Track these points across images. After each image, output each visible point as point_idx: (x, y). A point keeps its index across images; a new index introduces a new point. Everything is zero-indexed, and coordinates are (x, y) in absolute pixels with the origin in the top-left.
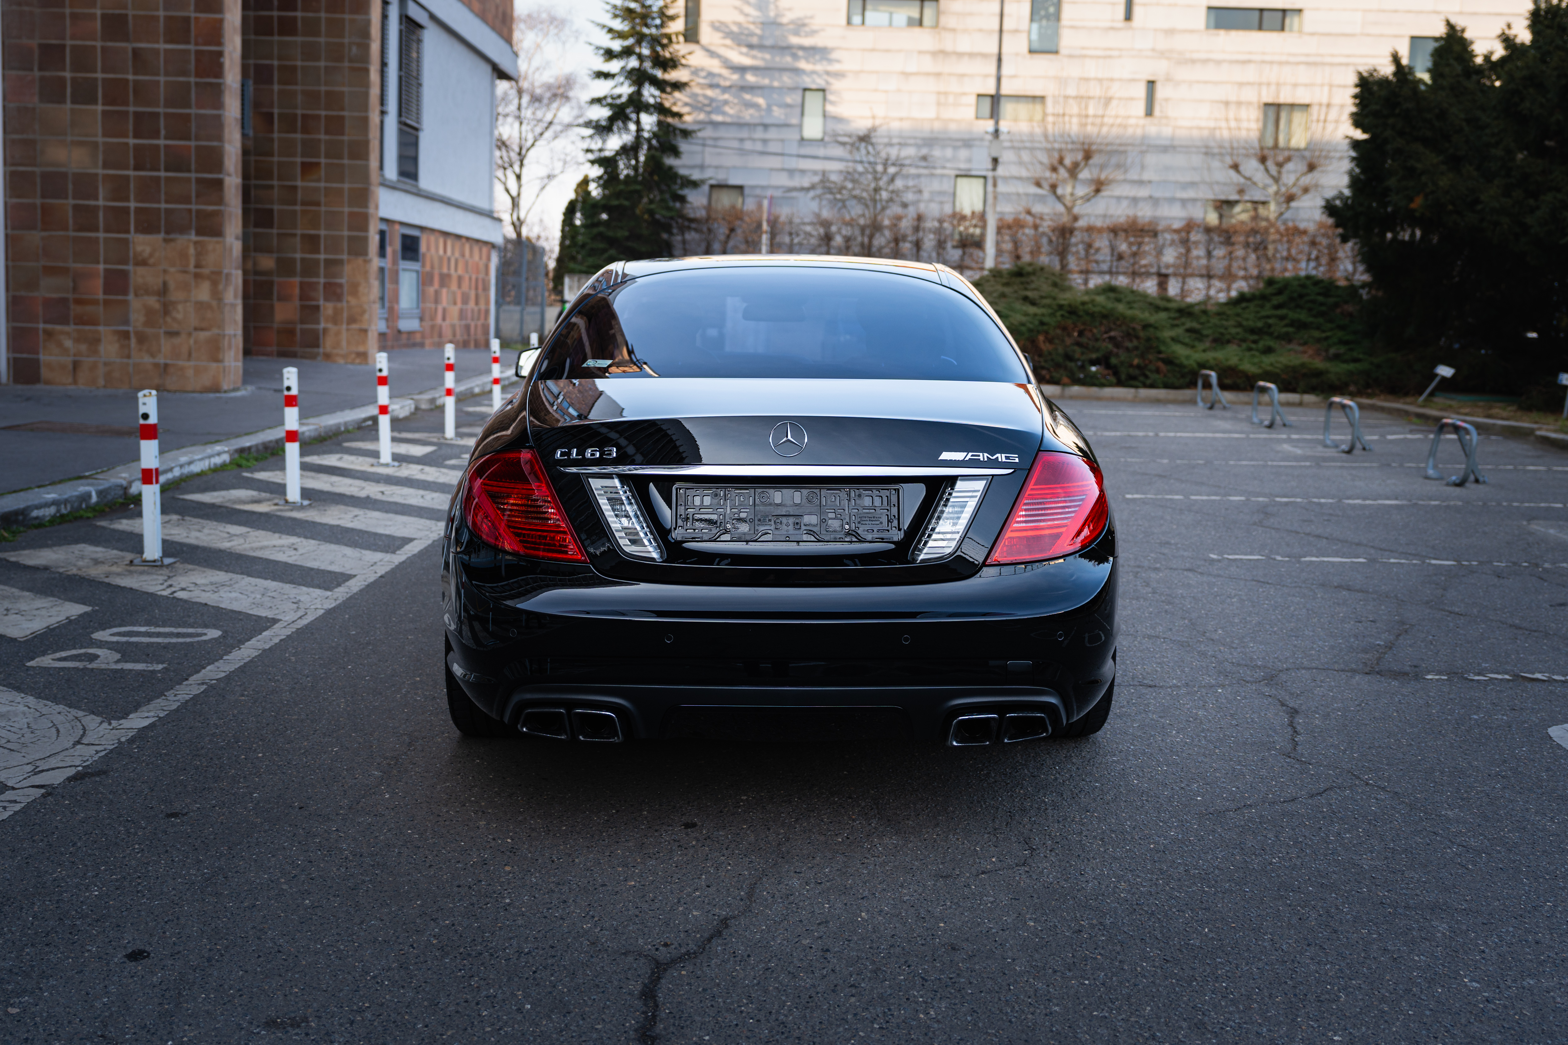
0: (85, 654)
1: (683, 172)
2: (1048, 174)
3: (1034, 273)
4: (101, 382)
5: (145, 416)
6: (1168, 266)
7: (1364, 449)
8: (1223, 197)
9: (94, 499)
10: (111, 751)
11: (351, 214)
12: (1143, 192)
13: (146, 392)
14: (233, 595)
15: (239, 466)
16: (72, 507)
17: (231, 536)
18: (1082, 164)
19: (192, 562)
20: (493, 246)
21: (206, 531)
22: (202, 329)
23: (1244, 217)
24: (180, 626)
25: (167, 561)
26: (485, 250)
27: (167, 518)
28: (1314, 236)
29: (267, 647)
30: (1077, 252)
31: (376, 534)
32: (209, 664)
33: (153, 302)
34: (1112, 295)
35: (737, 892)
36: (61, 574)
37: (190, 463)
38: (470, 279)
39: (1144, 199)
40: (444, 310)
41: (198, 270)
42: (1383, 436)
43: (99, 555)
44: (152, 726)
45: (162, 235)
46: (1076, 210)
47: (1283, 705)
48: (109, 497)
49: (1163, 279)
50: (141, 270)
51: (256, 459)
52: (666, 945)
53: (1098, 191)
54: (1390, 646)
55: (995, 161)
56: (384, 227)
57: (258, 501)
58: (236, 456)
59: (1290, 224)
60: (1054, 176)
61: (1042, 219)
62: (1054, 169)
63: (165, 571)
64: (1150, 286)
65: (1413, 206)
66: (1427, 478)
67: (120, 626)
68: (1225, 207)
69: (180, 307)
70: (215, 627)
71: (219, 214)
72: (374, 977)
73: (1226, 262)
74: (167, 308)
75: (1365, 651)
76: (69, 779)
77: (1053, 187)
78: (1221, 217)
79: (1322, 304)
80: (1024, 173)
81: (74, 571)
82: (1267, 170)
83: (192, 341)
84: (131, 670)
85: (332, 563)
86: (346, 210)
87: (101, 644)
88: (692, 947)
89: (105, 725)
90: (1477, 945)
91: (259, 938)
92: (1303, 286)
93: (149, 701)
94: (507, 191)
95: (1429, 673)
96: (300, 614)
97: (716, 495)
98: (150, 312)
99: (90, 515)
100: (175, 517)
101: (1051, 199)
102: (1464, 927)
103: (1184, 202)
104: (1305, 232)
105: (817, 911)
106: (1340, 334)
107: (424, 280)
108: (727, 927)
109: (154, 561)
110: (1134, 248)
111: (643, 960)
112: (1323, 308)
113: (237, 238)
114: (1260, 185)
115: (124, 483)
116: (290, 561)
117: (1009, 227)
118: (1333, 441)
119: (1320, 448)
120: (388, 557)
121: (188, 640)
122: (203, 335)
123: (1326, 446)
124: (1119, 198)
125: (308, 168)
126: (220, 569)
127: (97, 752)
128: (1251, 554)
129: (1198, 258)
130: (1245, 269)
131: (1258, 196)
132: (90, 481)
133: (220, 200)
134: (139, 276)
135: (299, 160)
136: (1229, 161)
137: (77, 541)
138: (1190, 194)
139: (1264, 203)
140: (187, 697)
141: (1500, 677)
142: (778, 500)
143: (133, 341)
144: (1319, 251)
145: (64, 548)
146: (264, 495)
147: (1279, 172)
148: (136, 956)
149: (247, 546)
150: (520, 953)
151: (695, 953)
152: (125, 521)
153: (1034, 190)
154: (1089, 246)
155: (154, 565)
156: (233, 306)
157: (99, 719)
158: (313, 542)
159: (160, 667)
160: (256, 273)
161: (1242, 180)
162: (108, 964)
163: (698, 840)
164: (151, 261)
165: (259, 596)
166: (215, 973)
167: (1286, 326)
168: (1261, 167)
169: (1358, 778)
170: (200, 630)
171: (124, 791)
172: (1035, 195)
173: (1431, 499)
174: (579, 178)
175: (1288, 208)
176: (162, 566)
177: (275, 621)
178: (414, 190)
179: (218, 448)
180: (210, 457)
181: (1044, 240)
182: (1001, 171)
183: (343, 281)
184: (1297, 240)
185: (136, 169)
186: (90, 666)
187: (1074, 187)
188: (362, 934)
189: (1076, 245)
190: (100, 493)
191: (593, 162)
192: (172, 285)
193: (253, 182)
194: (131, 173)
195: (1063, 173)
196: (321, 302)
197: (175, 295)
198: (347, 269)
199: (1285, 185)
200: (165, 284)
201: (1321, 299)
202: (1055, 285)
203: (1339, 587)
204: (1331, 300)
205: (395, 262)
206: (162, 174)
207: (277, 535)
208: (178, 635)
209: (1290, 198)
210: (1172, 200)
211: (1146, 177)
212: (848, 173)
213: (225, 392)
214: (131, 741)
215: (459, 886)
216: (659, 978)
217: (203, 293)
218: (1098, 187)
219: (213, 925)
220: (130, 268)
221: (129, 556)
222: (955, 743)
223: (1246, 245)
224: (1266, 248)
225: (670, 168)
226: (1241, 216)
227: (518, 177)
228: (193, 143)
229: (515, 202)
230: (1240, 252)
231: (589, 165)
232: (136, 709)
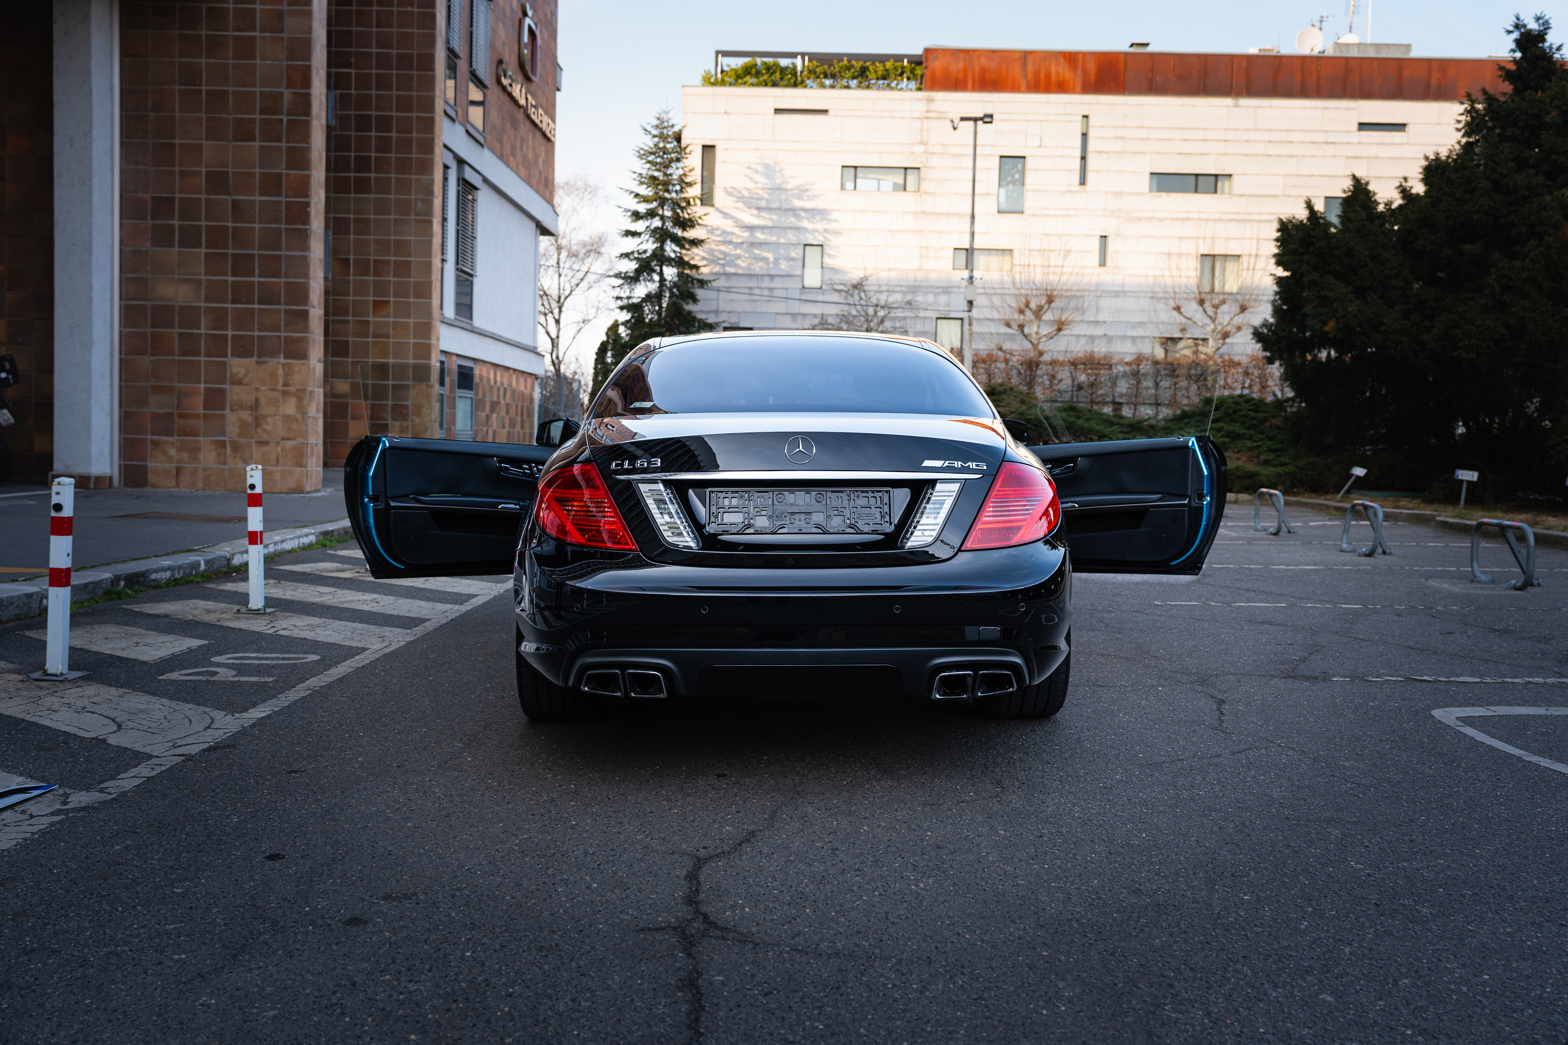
0: (207, 671)
1: (699, 316)
2: (1016, 316)
3: (1004, 392)
4: (200, 485)
5: (252, 487)
6: (1121, 396)
7: (1289, 532)
8: (1168, 335)
9: (203, 567)
10: (237, 733)
11: (415, 344)
12: (1099, 331)
13: (253, 466)
14: (328, 632)
15: (324, 546)
16: (184, 573)
17: (321, 594)
18: (1046, 307)
19: (290, 612)
20: (536, 377)
21: (299, 590)
22: (288, 439)
23: (1187, 352)
24: (284, 653)
25: (269, 610)
26: (529, 380)
27: (267, 582)
28: (1247, 367)
29: (360, 666)
30: (1043, 383)
31: (445, 592)
32: (312, 677)
33: (246, 415)
34: (1072, 413)
35: (761, 816)
36: (179, 619)
37: (282, 541)
38: (517, 406)
39: (1100, 337)
40: (494, 432)
41: (285, 388)
42: (1306, 523)
43: (210, 607)
44: (269, 717)
45: (255, 358)
46: (1041, 347)
47: (1212, 697)
48: (215, 566)
49: (1117, 406)
50: (236, 389)
51: (338, 541)
52: (705, 848)
53: (1059, 330)
54: (1303, 660)
55: (970, 303)
56: (443, 358)
57: (341, 570)
58: (321, 538)
59: (1226, 357)
60: (1022, 317)
61: (1011, 354)
62: (1021, 312)
63: (267, 617)
64: (1106, 410)
65: (1326, 328)
66: (1342, 551)
67: (234, 653)
68: (1169, 343)
69: (270, 420)
70: (314, 653)
71: (304, 340)
72: (468, 869)
73: (1172, 391)
74: (258, 421)
75: (1283, 663)
76: (204, 751)
77: (1021, 327)
78: (1166, 351)
79: (1253, 419)
80: (996, 316)
81: (190, 617)
82: (1205, 311)
83: (279, 449)
84: (246, 682)
85: (409, 611)
86: (412, 341)
87: (219, 665)
88: (726, 848)
89: (229, 716)
90: (1363, 843)
91: (373, 846)
92: (1236, 403)
93: (264, 701)
94: (548, 334)
95: (1335, 676)
96: (385, 644)
97: (742, 497)
98: (243, 424)
99: (199, 580)
100: (272, 581)
101: (1020, 337)
102: (1353, 832)
103: (1134, 339)
104: (1239, 364)
105: (827, 826)
106: (1269, 443)
107: (477, 406)
108: (754, 836)
109: (258, 610)
110: (1092, 379)
111: (686, 857)
112: (1254, 422)
113: (319, 361)
114: (1200, 324)
115: (228, 555)
116: (373, 610)
117: (984, 361)
118: (1263, 526)
119: (1252, 532)
120: (456, 607)
121: (293, 662)
122: (289, 444)
123: (1256, 530)
124: (1078, 336)
125: (379, 306)
126: (314, 616)
127: (225, 733)
128: (1190, 601)
129: (1147, 388)
130: (1188, 397)
131: (1198, 334)
132: (198, 553)
133: (306, 329)
134: (235, 393)
135: (371, 299)
136: (1172, 304)
137: (190, 598)
138: (1140, 332)
139: (1205, 340)
140: (296, 698)
141: (1394, 679)
142: (792, 501)
143: (229, 449)
144: (1252, 380)
145: (180, 602)
146: (346, 566)
147: (1216, 313)
148: (273, 857)
149: (335, 600)
150: (586, 854)
151: (728, 852)
152: (229, 584)
153: (1004, 330)
154: (1053, 377)
155: (258, 613)
156: (315, 419)
157: (224, 713)
158: (392, 597)
159: (271, 679)
160: (333, 396)
161: (1184, 320)
162: (251, 862)
163: (728, 784)
164: (246, 381)
165: (349, 634)
166: (339, 867)
167: (1223, 437)
168: (1201, 309)
169: (1272, 742)
170: (301, 656)
171: (251, 758)
172: (1005, 334)
173: (1344, 565)
174: (610, 323)
175: (1224, 344)
176: (265, 614)
177: (364, 649)
178: (469, 327)
179: (306, 530)
180: (299, 537)
181: (1014, 372)
182: (975, 313)
183: (409, 403)
184: (1233, 370)
185: (233, 303)
186: (212, 679)
187: (1039, 327)
188: (456, 843)
189: (1042, 376)
190: (207, 562)
191: (622, 308)
192: (263, 401)
193: (331, 318)
194: (229, 306)
195: (1029, 315)
196: (390, 422)
197: (266, 410)
198: (412, 393)
199: (1220, 324)
200: (257, 400)
201: (1252, 414)
202: (1023, 402)
203: (1263, 622)
204: (1261, 415)
205: (452, 390)
206: (256, 306)
207: (360, 593)
208: (284, 659)
209: (1226, 335)
210: (1124, 338)
211: (1101, 318)
212: (843, 315)
213: (308, 493)
214: (253, 726)
215: (533, 815)
216: (700, 868)
217: (290, 408)
218: (1060, 327)
219: (334, 839)
220: (227, 386)
221: (236, 608)
222: (938, 696)
223: (1189, 377)
224: (1205, 379)
225: (690, 313)
226: (1184, 351)
227: (558, 322)
228: (283, 280)
229: (554, 343)
230: (1183, 384)
231: (619, 310)
232: (254, 705)
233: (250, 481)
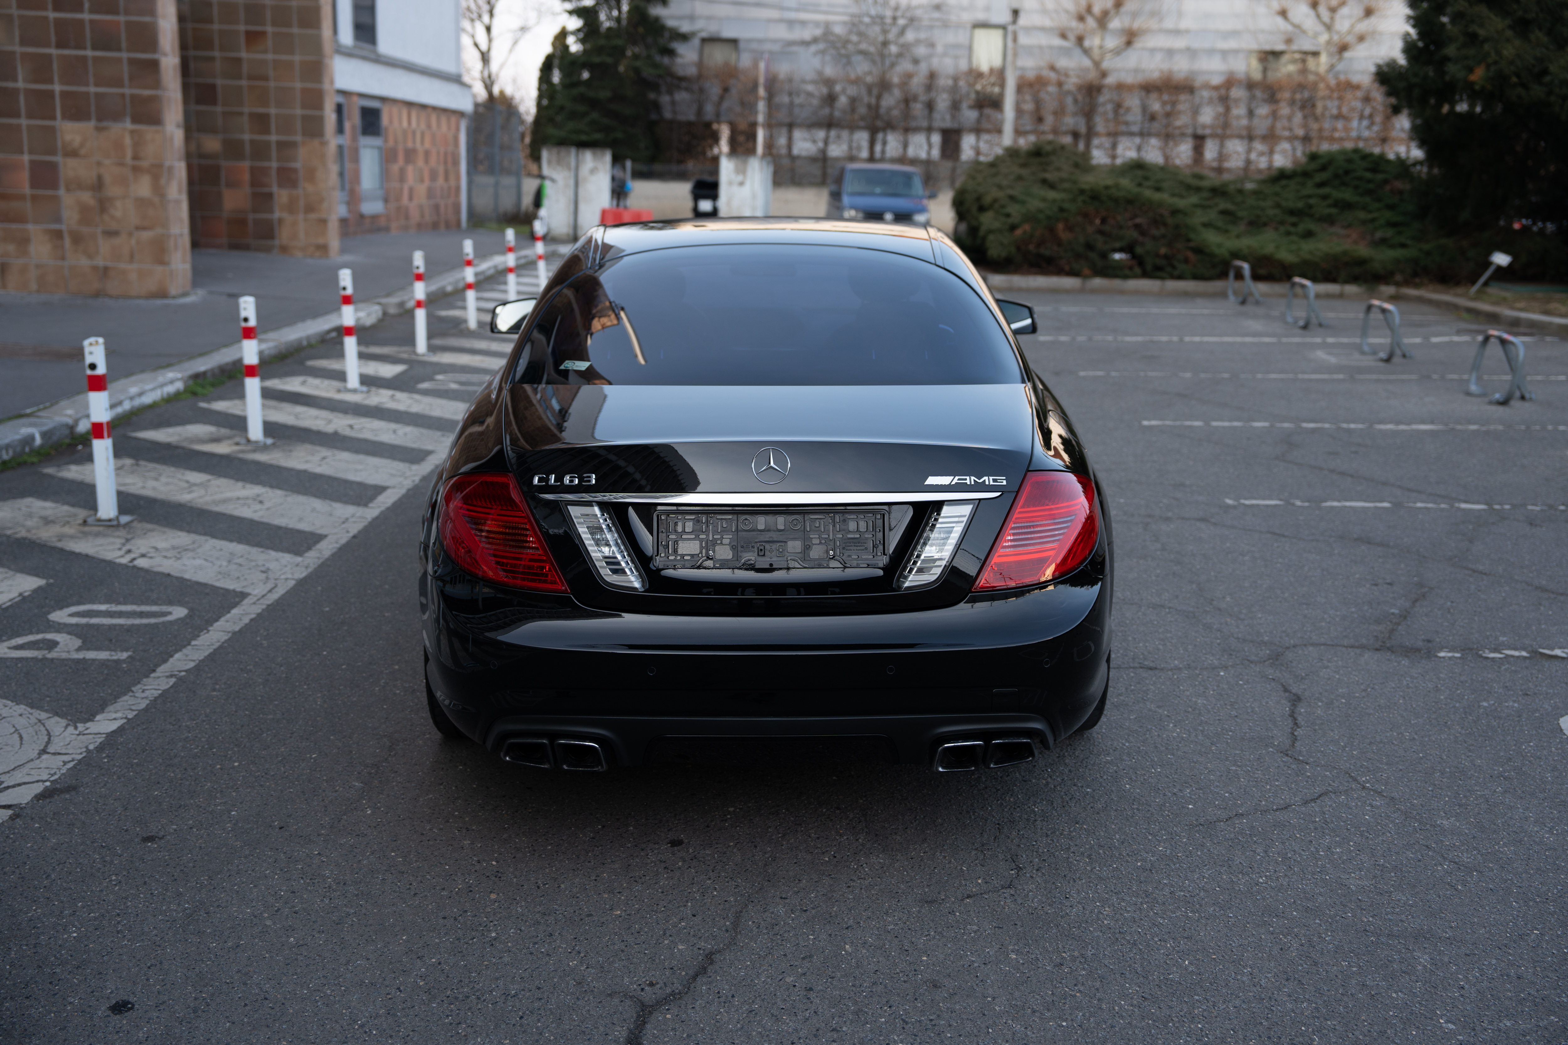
0: (43, 641)
1: (671, 23)
2: (1074, 24)
3: (1054, 152)
4: (34, 286)
5: (93, 366)
6: (1204, 127)
7: (1404, 356)
8: (1268, 47)
9: (38, 441)
10: (80, 761)
11: (304, 91)
12: (1179, 43)
13: (92, 340)
14: (198, 562)
15: (194, 394)
16: (14, 452)
17: (191, 485)
18: (1112, 12)
19: (150, 521)
20: (461, 114)
21: (163, 479)
22: (144, 228)
23: (1291, 68)
24: (143, 603)
25: (124, 519)
26: (453, 119)
27: (121, 462)
28: (1368, 92)
29: (237, 628)
30: (1105, 113)
31: (346, 482)
32: (177, 651)
33: (87, 197)
34: (1139, 173)
35: (722, 921)
36: (9, 537)
37: (141, 394)
38: (438, 153)
39: (1181, 51)
40: (411, 190)
41: (137, 163)
42: (1426, 337)
43: (49, 513)
44: (120, 730)
45: (92, 124)
46: (1105, 65)
47: (1285, 689)
48: (55, 438)
49: (1199, 140)
50: (71, 162)
51: (213, 385)
52: (651, 984)
53: (1129, 43)
54: (1404, 615)
55: (1016, 10)
56: (340, 99)
57: (216, 440)
58: (191, 382)
59: (1342, 77)
60: (1081, 26)
61: (1067, 75)
62: (1081, 19)
63: (122, 533)
64: (1183, 152)
65: (1473, 77)
66: (1468, 394)
67: (79, 603)
68: (1270, 58)
69: (118, 204)
70: (181, 604)
71: (155, 100)
72: (362, 1026)
73: (1269, 122)
74: (103, 205)
75: (1378, 621)
76: (39, 797)
77: (1080, 40)
78: (1265, 71)
79: (1370, 181)
80: (1047, 23)
81: (23, 533)
82: (1318, 16)
83: (133, 242)
84: (94, 660)
85: (301, 519)
86: (298, 85)
87: (60, 628)
88: (678, 987)
89: (71, 729)
90: (1457, 980)
91: (245, 984)
92: (1349, 161)
93: (116, 698)
94: (476, 45)
95: (1442, 648)
96: (270, 585)
97: (698, 520)
98: (85, 211)
99: (35, 460)
100: (128, 462)
101: (1078, 52)
102: (1446, 959)
103: (1224, 53)
104: (1356, 87)
105: (802, 943)
106: (1388, 214)
107: (388, 157)
108: (712, 962)
109: (110, 520)
110: (1168, 108)
111: (628, 1002)
112: (1371, 186)
113: (178, 126)
114: (1310, 33)
115: (70, 421)
116: (256, 517)
117: (1031, 85)
118: (1371, 345)
119: (1356, 355)
120: (361, 511)
121: (153, 621)
122: (146, 235)
123: (1362, 352)
124: (1153, 51)
125: (254, 38)
126: (181, 529)
127: (65, 763)
128: (1270, 498)
129: (1238, 117)
130: (1291, 130)
131: (1307, 46)
132: (32, 420)
133: (157, 84)
134: (70, 168)
135: (242, 28)
136: (1276, 6)
137: (23, 494)
138: (1232, 44)
139: (1316, 54)
140: (156, 693)
141: (1517, 653)
142: (761, 528)
143: (67, 242)
144: (1373, 108)
145: (10, 503)
146: (224, 431)
147: (1332, 19)
148: (121, 1007)
149: (208, 498)
150: (506, 995)
151: (680, 993)
152: (74, 468)
153: (1058, 42)
154: (1118, 106)
155: (111, 525)
156: (178, 202)
157: (64, 722)
158: (279, 492)
159: (124, 655)
160: (201, 156)
161: (1289, 28)
162: (91, 1018)
163: (684, 861)
164: (83, 152)
165: (225, 563)
166: (202, 1026)
167: (1329, 206)
168: (1312, 13)
169: (1355, 780)
170: (164, 608)
171: (96, 810)
172: (1059, 48)
173: (1470, 422)
174: (556, 30)
175: (1341, 59)
176: (118, 526)
177: (243, 595)
178: (372, 56)
179: (170, 375)
180: (162, 386)
181: (1069, 100)
182: (1022, 22)
183: (298, 165)
184: (1349, 95)
185: (60, 45)
186: (49, 656)
187: (1103, 39)
188: (348, 976)
189: (1104, 104)
190: (44, 435)
191: (571, 13)
192: (108, 179)
193: (191, 53)
194: (53, 51)
195: (1091, 22)
196: (275, 189)
197: (112, 190)
198: (302, 152)
199: (1338, 33)
200: (100, 178)
201: (1368, 175)
202: (1076, 165)
203: (1358, 541)
204: (1380, 176)
205: (354, 139)
206: (89, 53)
207: (240, 484)
208: (142, 615)
209: (1343, 48)
210: (1211, 52)
211: (1184, 25)
212: (853, 24)
213: (174, 297)
214: (100, 748)
215: (444, 918)
216: (644, 1023)
217: (143, 188)
218: (1130, 38)
219: (197, 970)
220: (59, 159)
221: (82, 513)
222: (941, 769)
223: (1292, 102)
224: (1314, 106)
225: (657, 19)
226: (1287, 68)
227: (488, 29)
228: (122, 18)
229: (485, 58)
230: (1285, 110)
231: (566, 15)
232: (102, 709)
233: (89, 360)
